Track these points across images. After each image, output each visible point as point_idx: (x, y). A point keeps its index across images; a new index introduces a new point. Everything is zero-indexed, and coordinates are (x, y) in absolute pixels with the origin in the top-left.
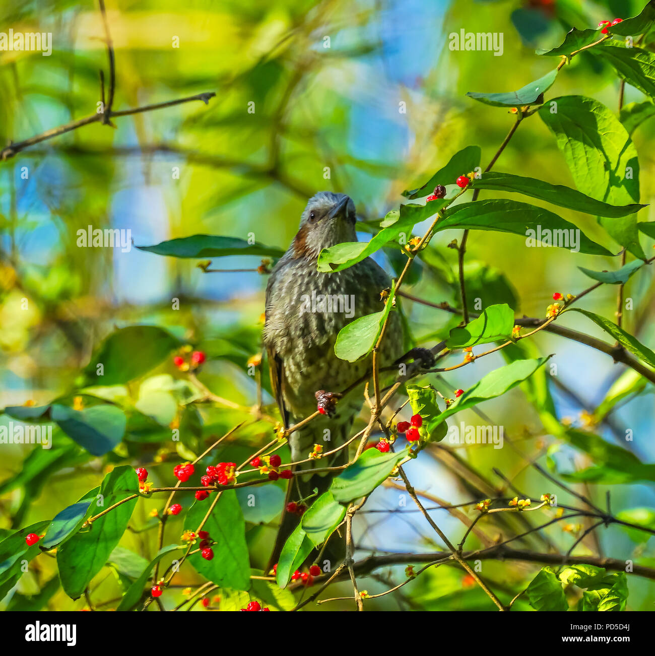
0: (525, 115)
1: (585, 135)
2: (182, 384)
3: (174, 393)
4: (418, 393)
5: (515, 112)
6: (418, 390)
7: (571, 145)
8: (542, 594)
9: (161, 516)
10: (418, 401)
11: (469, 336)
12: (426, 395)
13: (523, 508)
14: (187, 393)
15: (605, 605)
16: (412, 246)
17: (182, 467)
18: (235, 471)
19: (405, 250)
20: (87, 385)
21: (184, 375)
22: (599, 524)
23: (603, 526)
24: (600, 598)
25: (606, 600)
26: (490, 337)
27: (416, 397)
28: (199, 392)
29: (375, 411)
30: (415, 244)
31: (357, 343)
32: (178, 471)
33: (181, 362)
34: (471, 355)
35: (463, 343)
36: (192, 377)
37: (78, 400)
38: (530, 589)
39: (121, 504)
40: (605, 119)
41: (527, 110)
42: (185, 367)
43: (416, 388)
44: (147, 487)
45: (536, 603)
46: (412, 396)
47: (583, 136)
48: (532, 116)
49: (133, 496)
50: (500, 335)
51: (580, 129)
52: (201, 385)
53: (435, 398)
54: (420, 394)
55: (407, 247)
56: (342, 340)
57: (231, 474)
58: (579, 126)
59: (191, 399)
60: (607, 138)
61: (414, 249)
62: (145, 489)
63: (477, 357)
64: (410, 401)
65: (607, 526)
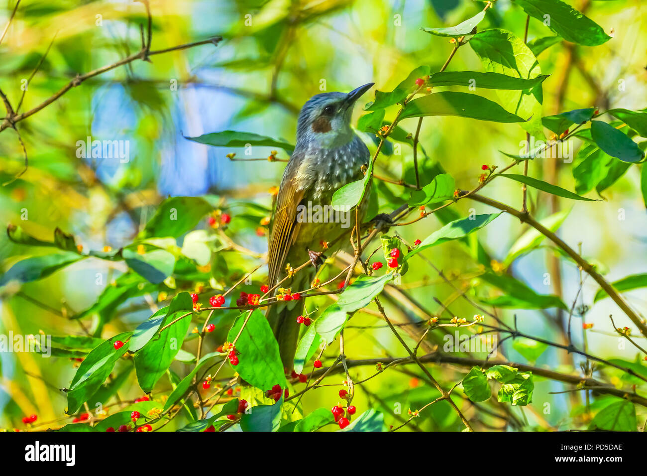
0: (461, 44)
1: (503, 57)
2: (214, 237)
3: (209, 243)
4: (388, 241)
5: (454, 42)
6: (388, 239)
7: (493, 65)
8: (472, 385)
9: (201, 333)
10: (388, 247)
11: (424, 196)
12: (394, 243)
13: (461, 324)
14: (218, 244)
15: (517, 395)
16: (383, 132)
17: (216, 298)
18: (259, 299)
19: (379, 134)
20: (147, 237)
21: (216, 231)
22: (509, 337)
23: (511, 338)
24: (514, 390)
25: (518, 391)
26: (439, 197)
27: (387, 244)
28: (226, 243)
29: (357, 252)
30: (385, 130)
31: (347, 201)
32: (213, 301)
33: (213, 222)
34: (424, 212)
35: (420, 201)
36: (221, 232)
37: (141, 247)
38: (464, 382)
39: (180, 319)
40: (517, 45)
41: (462, 41)
42: (217, 225)
43: (387, 237)
44: (199, 307)
45: (468, 392)
46: (384, 243)
47: (501, 58)
48: (465, 45)
49: (189, 313)
50: (445, 196)
51: (499, 53)
52: (227, 238)
53: (400, 245)
54: (389, 242)
55: (380, 132)
56: (336, 199)
57: (256, 301)
58: (498, 51)
59: (221, 248)
60: (519, 58)
61: (385, 134)
62: (197, 308)
63: (428, 214)
64: (383, 247)
65: (514, 338)
